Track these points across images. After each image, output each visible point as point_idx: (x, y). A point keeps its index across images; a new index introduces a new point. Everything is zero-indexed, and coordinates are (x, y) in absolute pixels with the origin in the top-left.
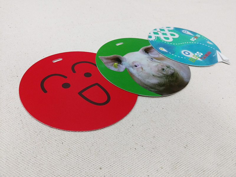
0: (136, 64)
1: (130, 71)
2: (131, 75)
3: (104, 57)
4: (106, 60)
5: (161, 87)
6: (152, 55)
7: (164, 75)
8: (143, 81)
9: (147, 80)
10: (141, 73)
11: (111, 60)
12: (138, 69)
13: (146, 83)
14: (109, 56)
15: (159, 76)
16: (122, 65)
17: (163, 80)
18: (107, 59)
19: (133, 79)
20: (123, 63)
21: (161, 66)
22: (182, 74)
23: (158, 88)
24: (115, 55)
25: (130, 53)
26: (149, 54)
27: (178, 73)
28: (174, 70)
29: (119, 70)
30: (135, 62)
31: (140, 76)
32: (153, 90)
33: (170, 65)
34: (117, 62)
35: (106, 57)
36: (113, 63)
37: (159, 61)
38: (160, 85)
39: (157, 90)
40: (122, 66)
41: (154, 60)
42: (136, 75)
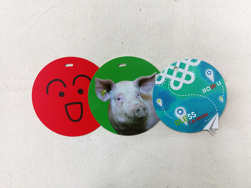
0: (120, 97)
1: (111, 103)
2: (109, 107)
3: (99, 79)
4: (99, 84)
5: (123, 127)
6: (142, 90)
7: (135, 116)
8: (114, 117)
9: (118, 117)
10: (118, 108)
11: (103, 85)
12: (118, 102)
13: (115, 119)
14: (104, 80)
15: (130, 116)
16: (109, 94)
17: (130, 120)
18: (101, 83)
19: (108, 112)
20: (111, 92)
21: (139, 106)
22: (150, 120)
23: (120, 127)
24: (110, 80)
25: (124, 81)
26: (140, 88)
27: (147, 118)
28: (147, 114)
29: (103, 98)
30: (121, 95)
31: (115, 110)
32: (115, 127)
33: (148, 108)
34: (106, 89)
35: (101, 80)
36: (103, 90)
37: (142, 100)
38: (124, 125)
41: (140, 96)
42: (113, 109)
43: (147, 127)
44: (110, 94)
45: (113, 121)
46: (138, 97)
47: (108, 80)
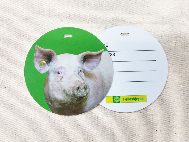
0: (61, 70)
1: (49, 76)
2: (47, 80)
3: (40, 48)
4: (39, 52)
5: (59, 104)
6: (85, 67)
7: (74, 94)
8: (50, 92)
9: (55, 93)
10: (56, 83)
11: (44, 55)
12: (58, 76)
13: (51, 95)
14: (45, 49)
15: (68, 93)
16: (48, 66)
17: (68, 99)
18: (41, 52)
19: (45, 86)
20: (51, 63)
21: (80, 83)
22: (90, 102)
24: (52, 50)
26: (84, 64)
27: (87, 99)
28: (87, 94)
29: (41, 70)
30: (62, 68)
31: (52, 85)
32: (50, 104)
33: (90, 87)
34: (46, 60)
35: (42, 49)
36: (42, 60)
37: (84, 77)
38: (61, 103)
39: (54, 106)
40: (47, 66)
42: (50, 83)
43: (86, 109)
45: (49, 96)
46: (80, 73)
47: (50, 50)
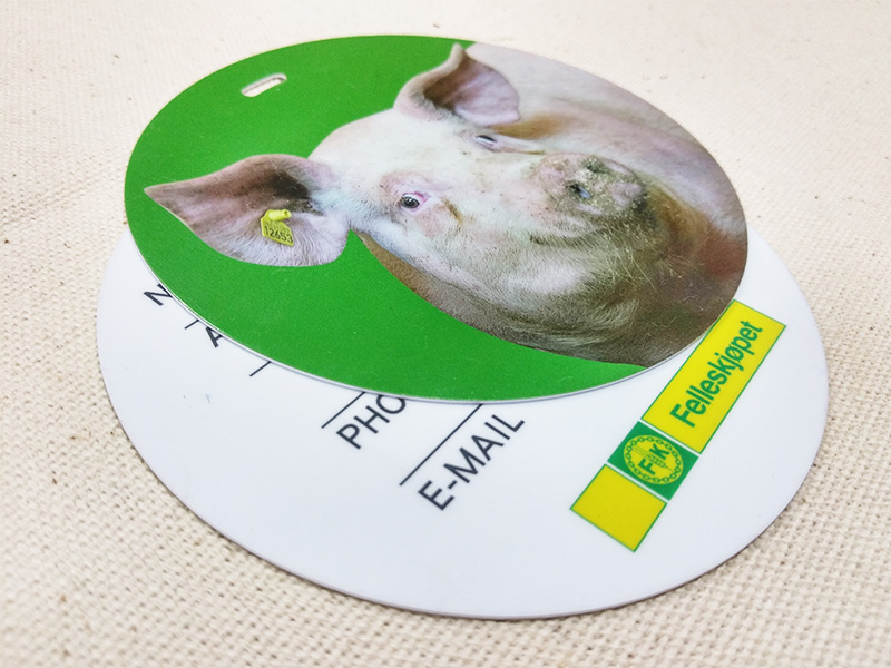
0: (407, 190)
1: (387, 246)
2: (402, 270)
3: (180, 184)
4: (199, 201)
5: (612, 306)
6: (482, 112)
7: (595, 220)
9: (513, 282)
10: (456, 244)
12: (426, 217)
13: (513, 303)
14: (213, 175)
15: (571, 235)
16: (319, 213)
18: (209, 193)
19: (426, 297)
20: (321, 197)
21: (551, 172)
23: (600, 319)
24: (256, 158)
25: (347, 126)
26: (460, 111)
27: (663, 194)
28: (635, 178)
29: (306, 252)
30: (398, 181)
32: (575, 342)
33: (603, 154)
34: (280, 202)
35: (198, 182)
36: (256, 214)
37: (533, 146)
38: (604, 294)
39: (601, 332)
40: (320, 219)
41: (502, 140)
42: (434, 263)
43: (725, 225)
44: (327, 211)
45: (514, 316)
46: (496, 145)
47: (243, 161)
